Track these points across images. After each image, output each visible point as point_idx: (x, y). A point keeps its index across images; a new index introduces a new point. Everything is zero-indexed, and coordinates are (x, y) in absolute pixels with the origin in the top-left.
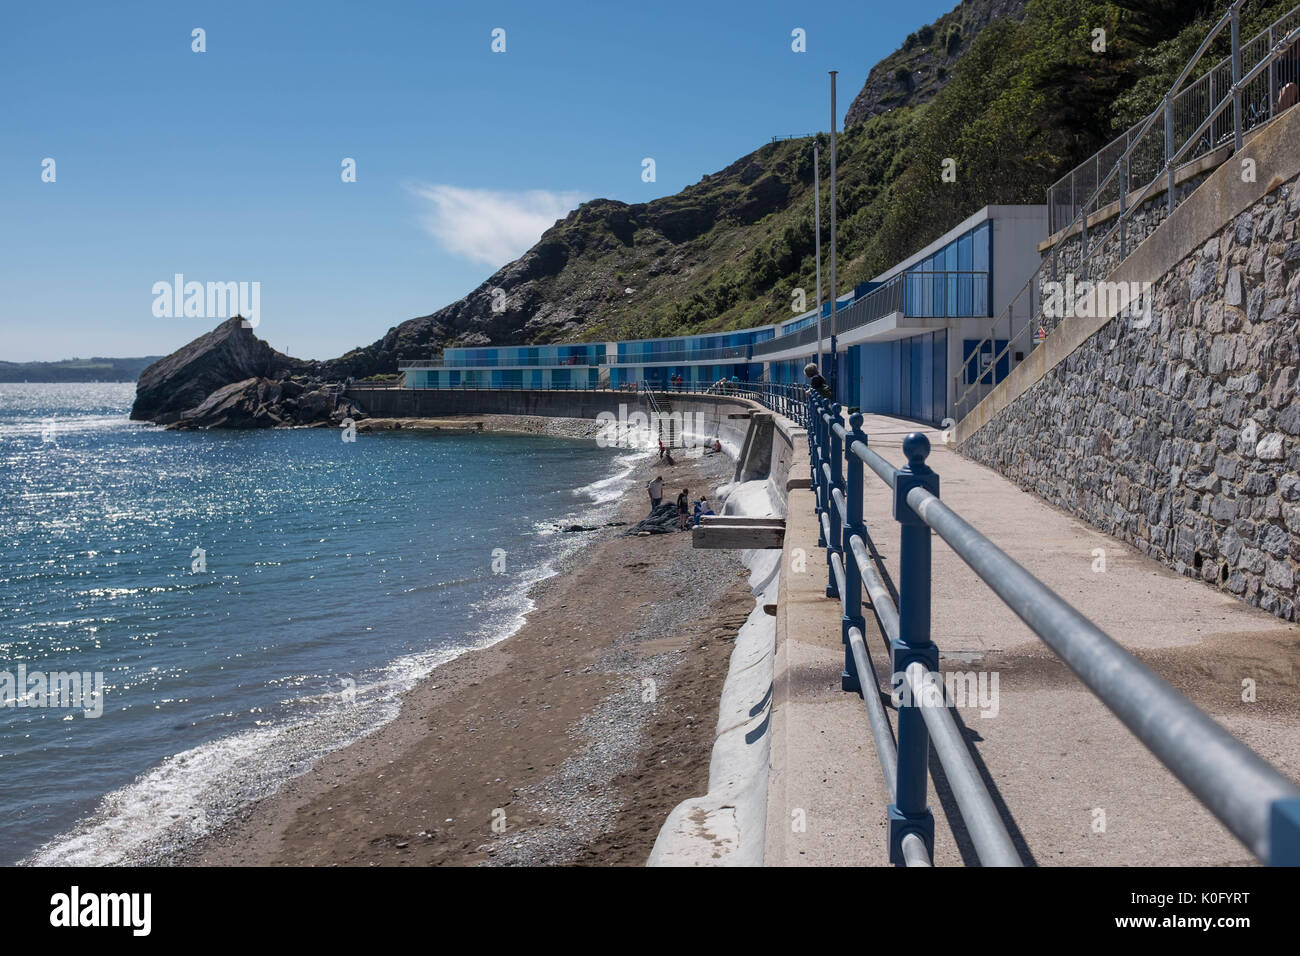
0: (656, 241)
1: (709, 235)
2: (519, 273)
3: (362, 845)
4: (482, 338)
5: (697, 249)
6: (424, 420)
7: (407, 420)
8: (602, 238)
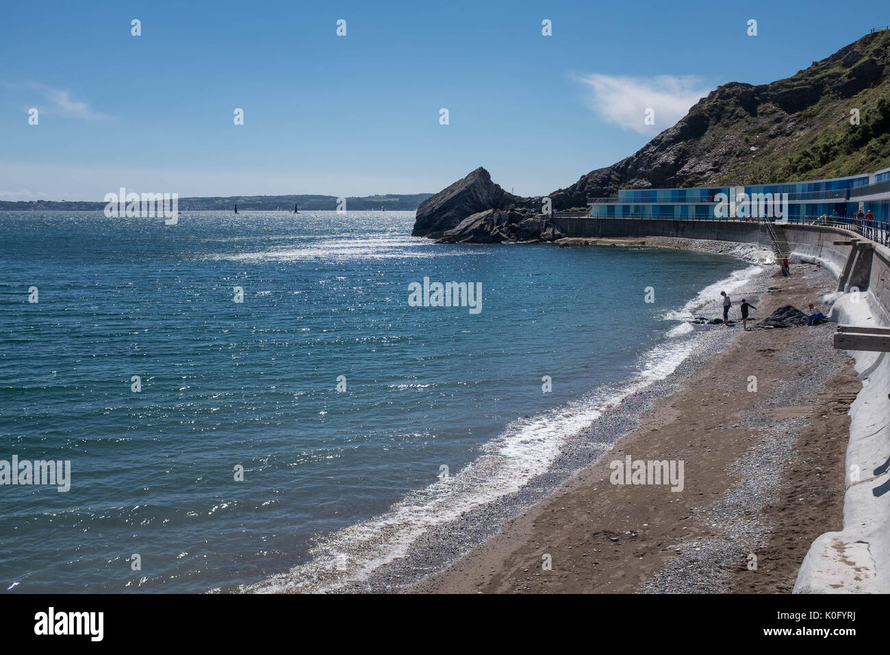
0: (774, 112)
1: (816, 107)
2: (673, 136)
3: (587, 536)
4: (645, 182)
5: (806, 117)
6: (604, 239)
7: (593, 239)
8: (734, 111)
